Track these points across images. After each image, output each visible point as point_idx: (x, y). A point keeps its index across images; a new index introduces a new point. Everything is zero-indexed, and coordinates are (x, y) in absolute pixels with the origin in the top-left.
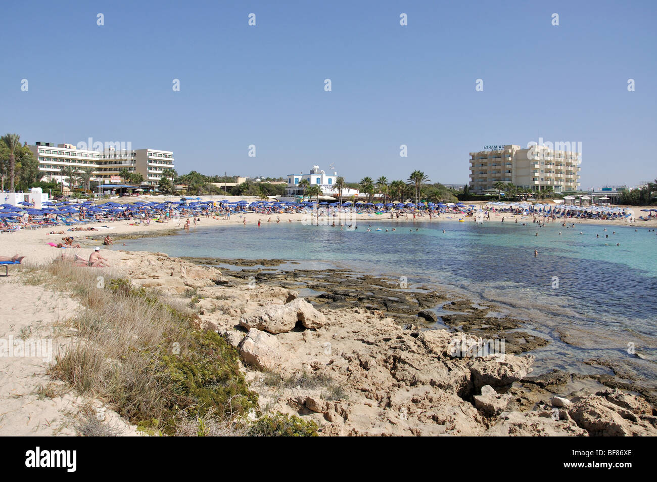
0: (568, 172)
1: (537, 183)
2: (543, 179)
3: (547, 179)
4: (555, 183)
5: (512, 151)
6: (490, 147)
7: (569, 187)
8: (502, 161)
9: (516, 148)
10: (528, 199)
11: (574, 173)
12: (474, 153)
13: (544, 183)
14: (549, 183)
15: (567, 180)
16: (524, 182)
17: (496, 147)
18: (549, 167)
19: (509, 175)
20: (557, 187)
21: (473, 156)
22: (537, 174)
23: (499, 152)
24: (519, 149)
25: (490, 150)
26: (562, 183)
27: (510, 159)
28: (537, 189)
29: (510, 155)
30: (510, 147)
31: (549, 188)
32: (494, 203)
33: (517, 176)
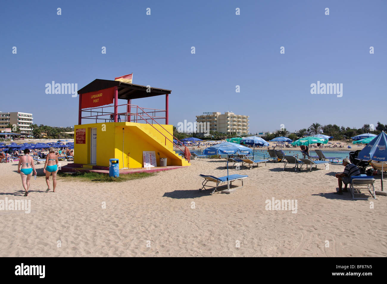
0: (243, 126)
1: (229, 131)
2: (232, 129)
3: (234, 129)
4: (238, 131)
5: (217, 115)
6: (206, 113)
7: (244, 133)
8: (212, 120)
9: (219, 114)
10: (225, 139)
11: (246, 126)
12: (198, 116)
13: (232, 131)
14: (235, 131)
15: (243, 129)
16: (223, 131)
17: (209, 113)
18: (234, 123)
19: (216, 127)
20: (238, 133)
21: (198, 118)
22: (229, 127)
23: (210, 116)
24: (220, 114)
25: (206, 115)
26: (241, 131)
27: (216, 119)
28: (229, 134)
29: (216, 117)
30: (216, 113)
31: (235, 133)
32: (210, 141)
33: (219, 128)
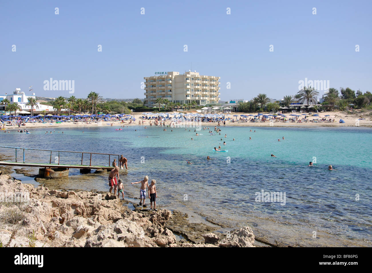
0: (211, 91)
1: (188, 98)
2: (193, 96)
3: (196, 96)
4: (202, 98)
5: (172, 76)
6: (159, 73)
7: (212, 101)
9: (175, 74)
10: (178, 110)
11: (216, 91)
12: (147, 78)
13: (194, 98)
14: (197, 98)
15: (211, 96)
16: (180, 98)
17: (163, 73)
18: (197, 87)
19: (170, 93)
20: (203, 101)
21: (147, 80)
22: (188, 93)
23: (163, 77)
24: (178, 74)
26: (206, 98)
27: (171, 82)
28: (190, 102)
29: (171, 79)
30: (171, 73)
31: (198, 102)
33: (175, 94)
